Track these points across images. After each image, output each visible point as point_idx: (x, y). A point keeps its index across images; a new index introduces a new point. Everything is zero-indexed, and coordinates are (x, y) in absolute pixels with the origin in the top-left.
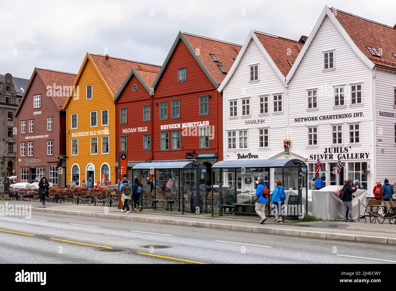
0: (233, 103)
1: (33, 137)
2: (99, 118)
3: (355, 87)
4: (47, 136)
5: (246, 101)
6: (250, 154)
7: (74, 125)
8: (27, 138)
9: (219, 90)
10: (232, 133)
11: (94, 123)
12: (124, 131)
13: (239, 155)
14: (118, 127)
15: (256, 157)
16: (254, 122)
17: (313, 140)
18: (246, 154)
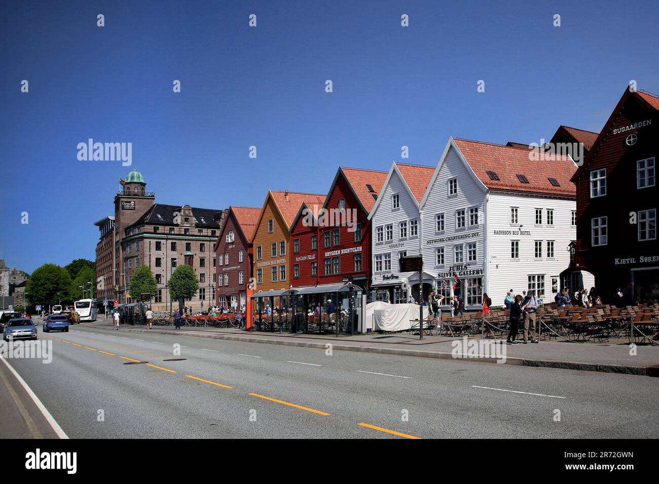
0: (380, 229)
1: (228, 269)
2: (278, 249)
3: (473, 209)
4: (239, 267)
5: (390, 227)
6: (392, 275)
7: (260, 256)
8: (224, 269)
9: (369, 218)
10: (379, 257)
11: (274, 253)
12: (298, 259)
13: (384, 276)
14: (293, 255)
15: (397, 277)
16: (396, 246)
17: (441, 259)
18: (389, 275)
